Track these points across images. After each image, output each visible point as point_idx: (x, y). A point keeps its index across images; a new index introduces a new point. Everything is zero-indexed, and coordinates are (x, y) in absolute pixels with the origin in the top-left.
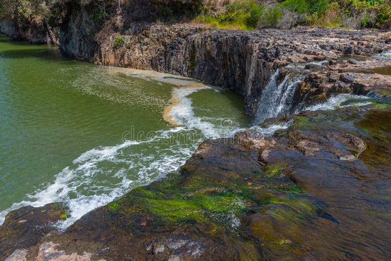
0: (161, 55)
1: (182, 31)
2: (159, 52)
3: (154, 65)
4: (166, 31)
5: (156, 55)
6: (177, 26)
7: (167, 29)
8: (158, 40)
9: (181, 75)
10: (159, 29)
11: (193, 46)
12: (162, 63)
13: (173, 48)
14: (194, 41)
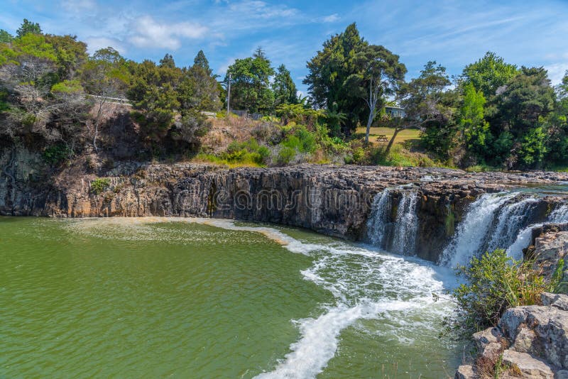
0: (165, 197)
1: (189, 170)
2: (161, 194)
3: (155, 209)
4: (168, 170)
5: (159, 197)
6: (183, 166)
7: (170, 168)
8: (158, 180)
9: (198, 217)
10: (159, 168)
11: (214, 185)
12: (168, 206)
13: (182, 188)
14: (213, 180)
